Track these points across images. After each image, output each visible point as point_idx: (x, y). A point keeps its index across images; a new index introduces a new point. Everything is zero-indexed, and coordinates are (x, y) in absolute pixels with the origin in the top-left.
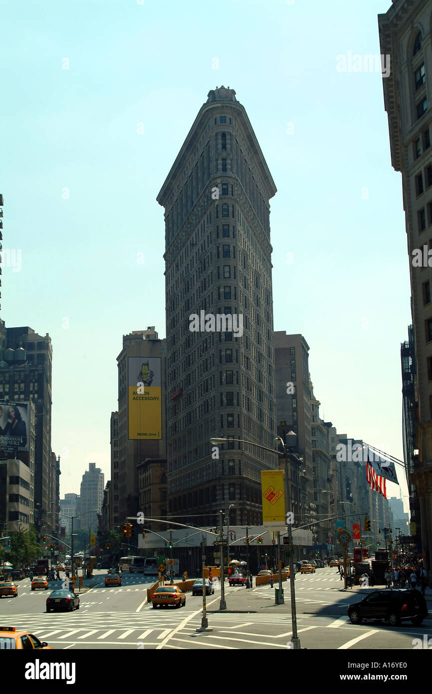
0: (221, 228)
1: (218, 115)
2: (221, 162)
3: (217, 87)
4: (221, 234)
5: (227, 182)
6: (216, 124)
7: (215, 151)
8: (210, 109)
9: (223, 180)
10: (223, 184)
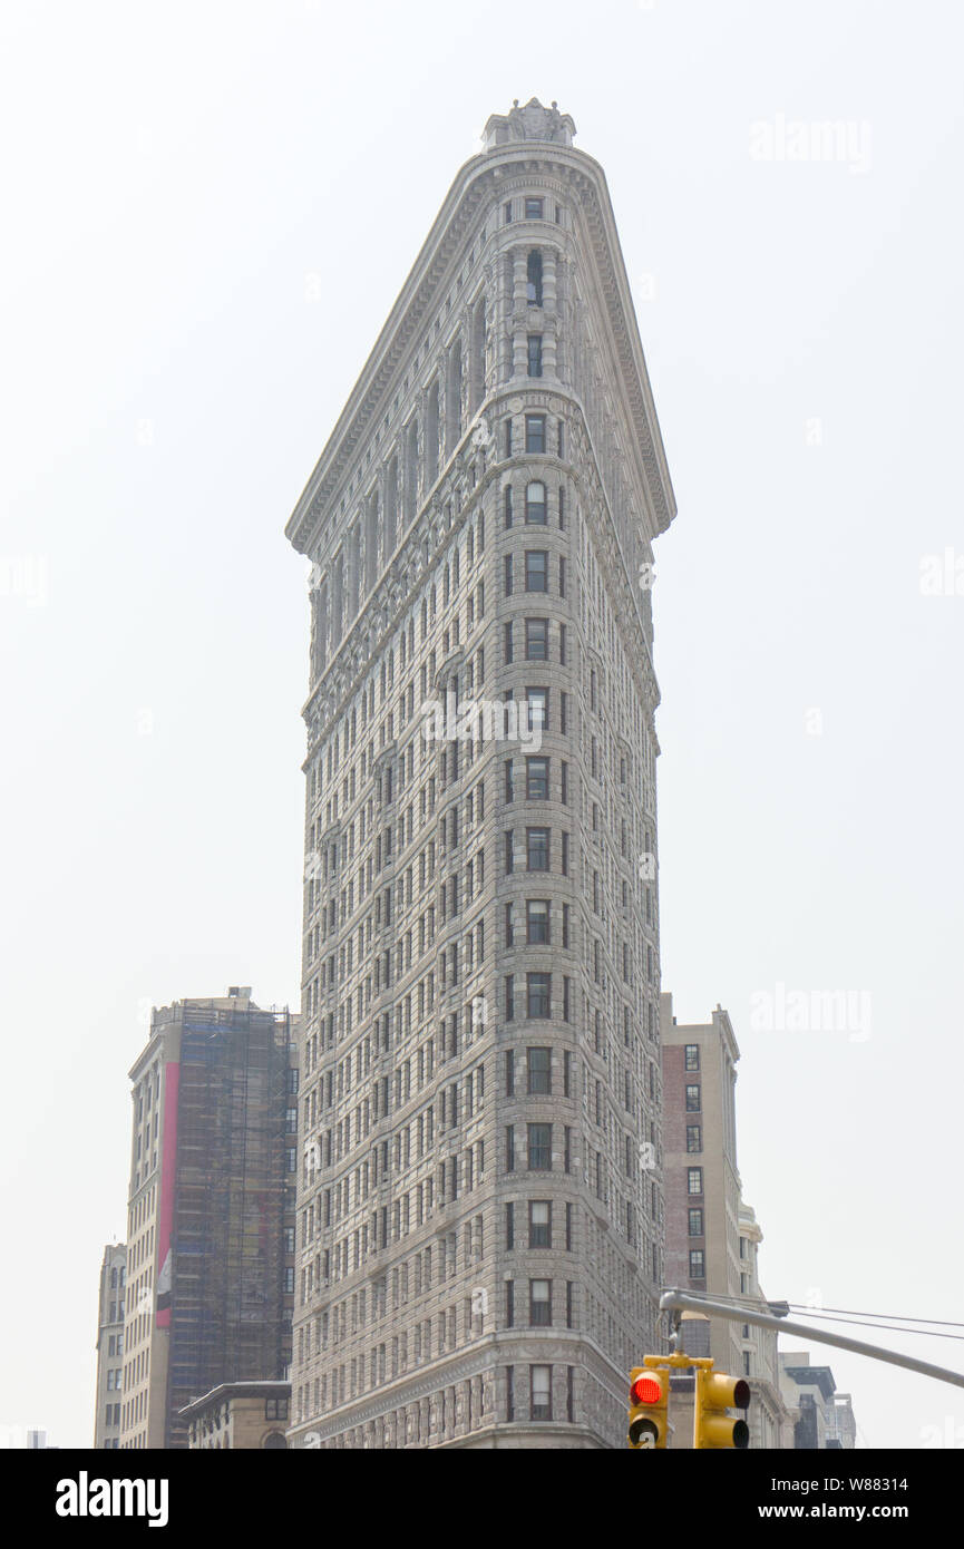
0: (518, 562)
1: (519, 194)
2: (525, 344)
3: (516, 102)
4: (519, 581)
5: (544, 411)
6: (509, 219)
7: (506, 309)
8: (490, 172)
9: (530, 403)
10: (528, 417)
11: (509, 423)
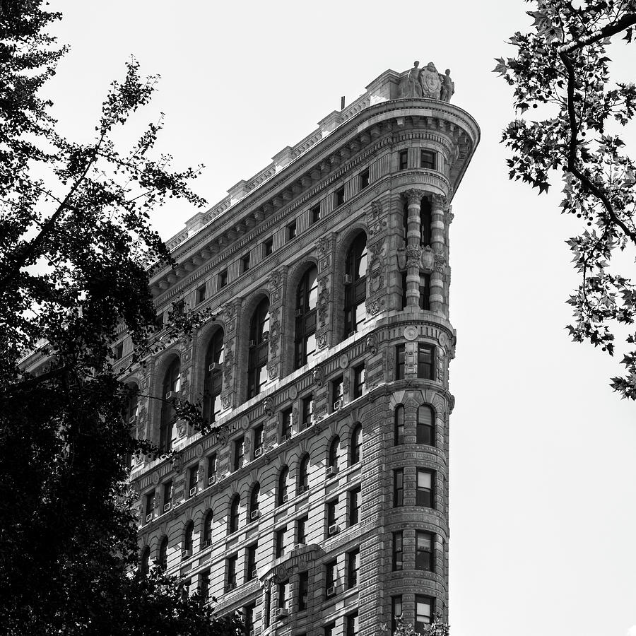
0: (410, 475)
1: (417, 145)
2: (418, 279)
3: (416, 64)
4: (410, 496)
5: (435, 343)
8: (394, 120)
9: (423, 333)
10: (421, 345)
11: (401, 347)
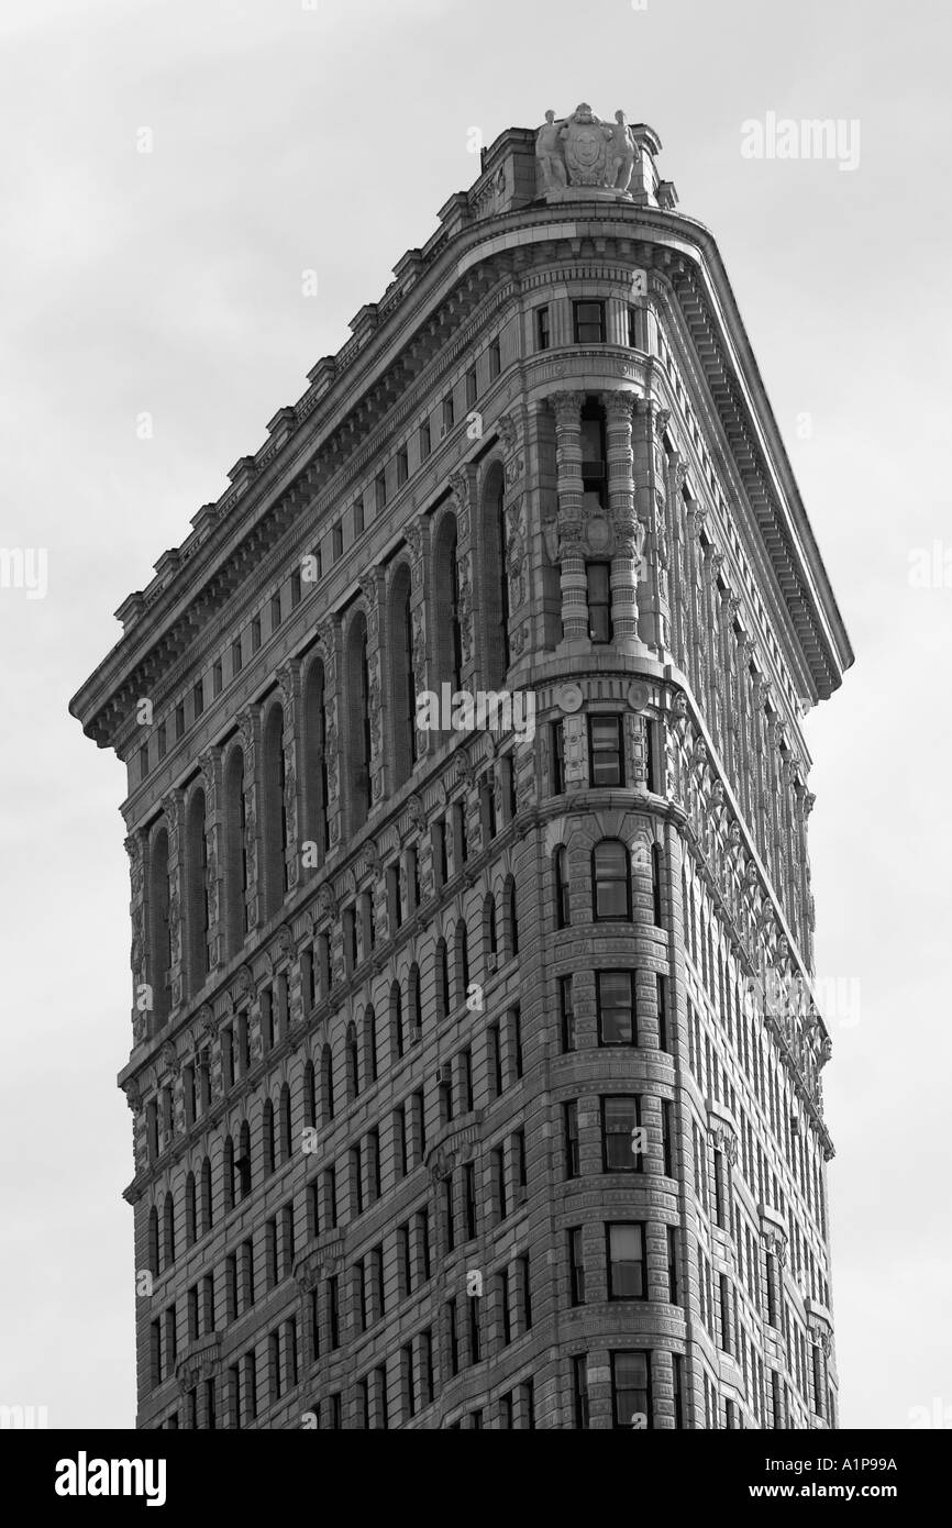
0: (583, 988)
1: (561, 293)
2: (581, 580)
3: (549, 114)
4: (585, 1029)
5: (620, 707)
6: (543, 339)
7: (544, 510)
9: (594, 695)
10: (593, 720)
11: (557, 726)
